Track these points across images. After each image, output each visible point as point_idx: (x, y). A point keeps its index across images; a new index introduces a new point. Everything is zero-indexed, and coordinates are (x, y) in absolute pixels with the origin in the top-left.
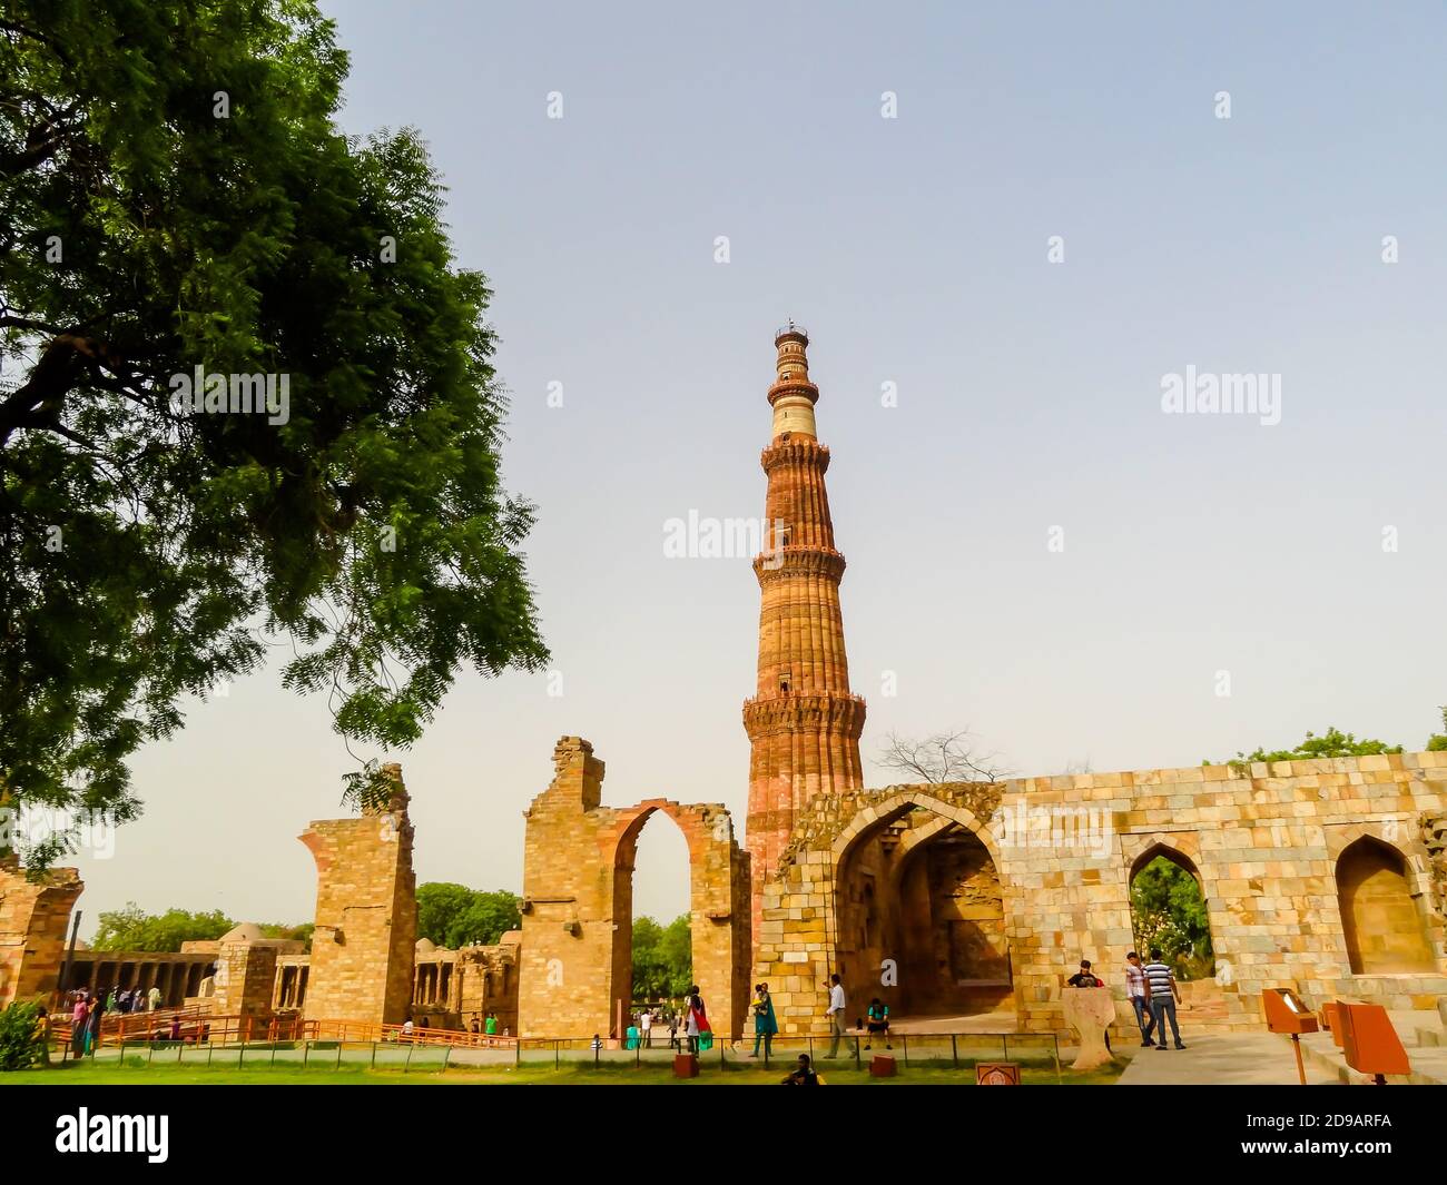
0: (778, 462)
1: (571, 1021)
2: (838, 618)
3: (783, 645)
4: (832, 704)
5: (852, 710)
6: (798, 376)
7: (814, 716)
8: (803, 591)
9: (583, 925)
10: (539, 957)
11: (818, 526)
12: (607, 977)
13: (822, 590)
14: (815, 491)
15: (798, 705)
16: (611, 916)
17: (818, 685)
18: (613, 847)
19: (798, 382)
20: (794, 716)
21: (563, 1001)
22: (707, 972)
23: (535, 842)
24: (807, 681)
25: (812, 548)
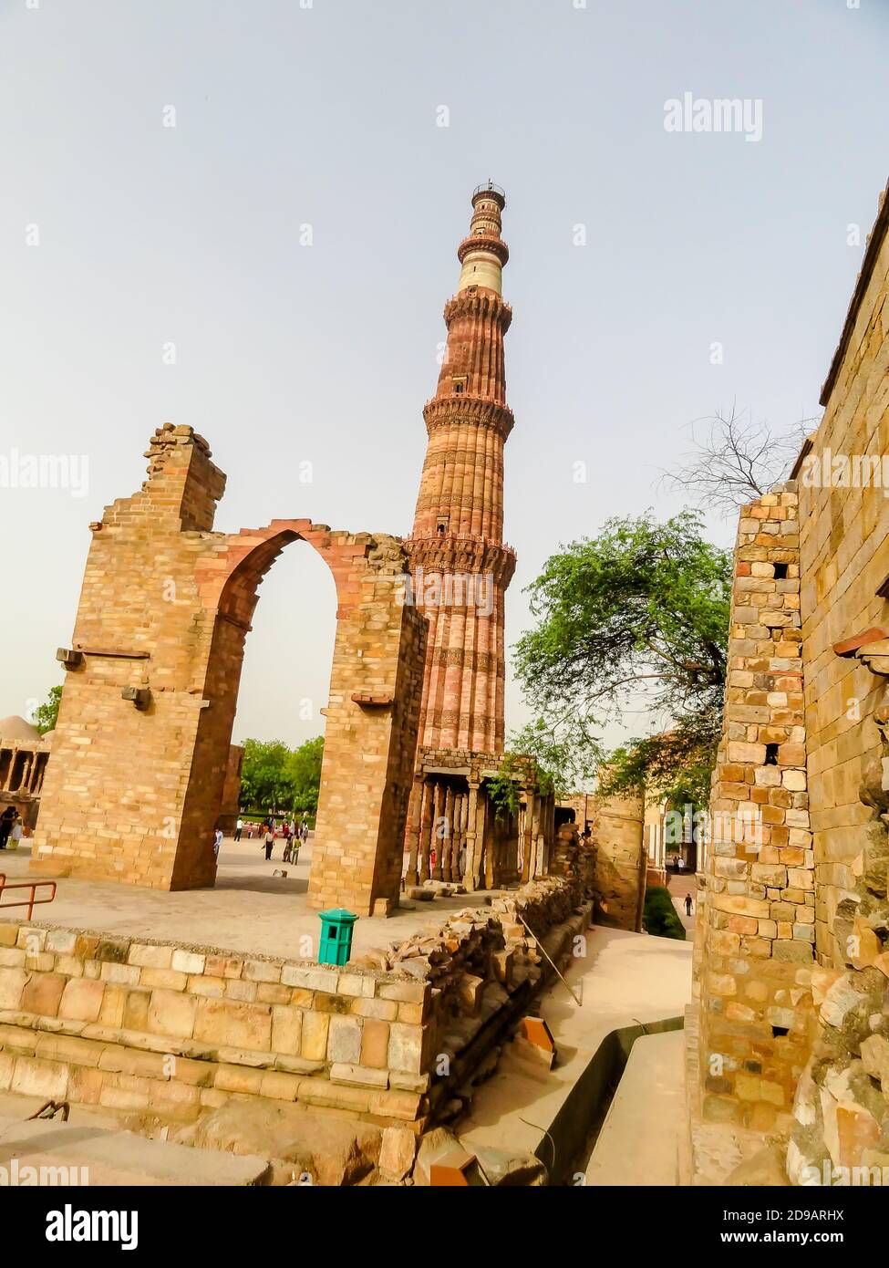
0: (462, 313)
1: (116, 836)
2: (501, 472)
3: (444, 488)
4: (486, 550)
5: (505, 560)
6: (491, 233)
7: (467, 560)
8: (471, 439)
9: (156, 694)
10: (81, 735)
11: (493, 381)
12: (182, 777)
13: (489, 442)
14: (494, 347)
15: (453, 546)
16: (200, 684)
17: (475, 531)
18: (220, 583)
19: (491, 238)
20: (448, 556)
21: (109, 806)
22: (344, 786)
23: (102, 566)
24: (464, 525)
25: (485, 398)
